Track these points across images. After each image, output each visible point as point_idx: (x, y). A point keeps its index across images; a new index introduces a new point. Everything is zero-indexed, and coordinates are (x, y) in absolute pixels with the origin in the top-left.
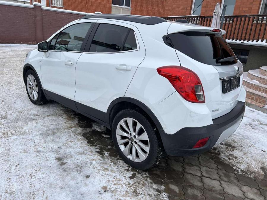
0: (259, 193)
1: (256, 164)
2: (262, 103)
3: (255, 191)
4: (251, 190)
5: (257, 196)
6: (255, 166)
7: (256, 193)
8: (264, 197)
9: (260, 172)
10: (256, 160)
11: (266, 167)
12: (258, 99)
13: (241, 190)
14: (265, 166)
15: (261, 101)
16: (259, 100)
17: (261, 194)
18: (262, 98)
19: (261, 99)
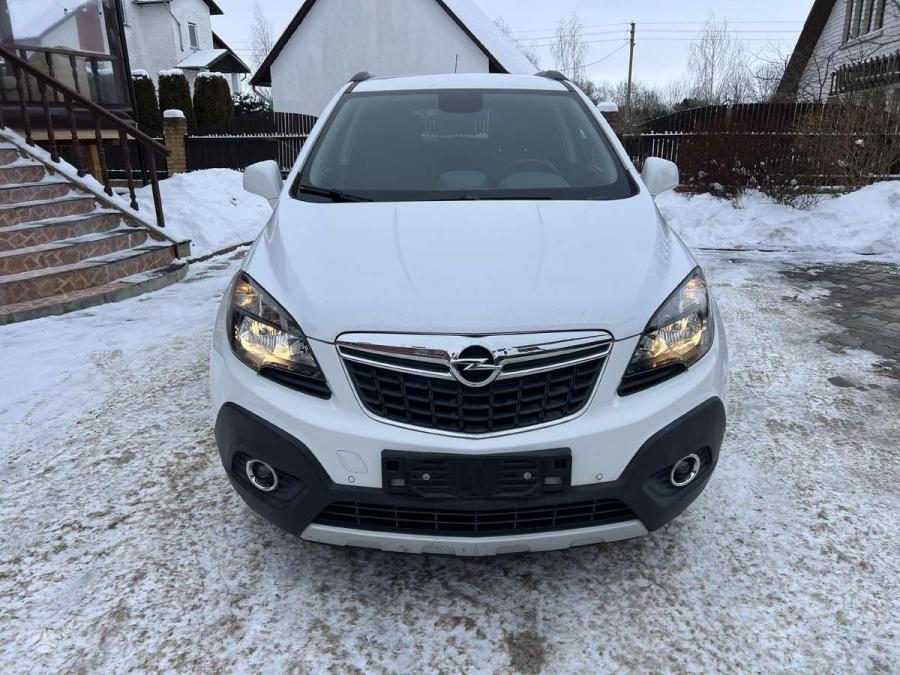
2: (99, 283)
12: (85, 280)
15: (93, 280)
16: (88, 281)
18: (92, 272)
19: (92, 275)
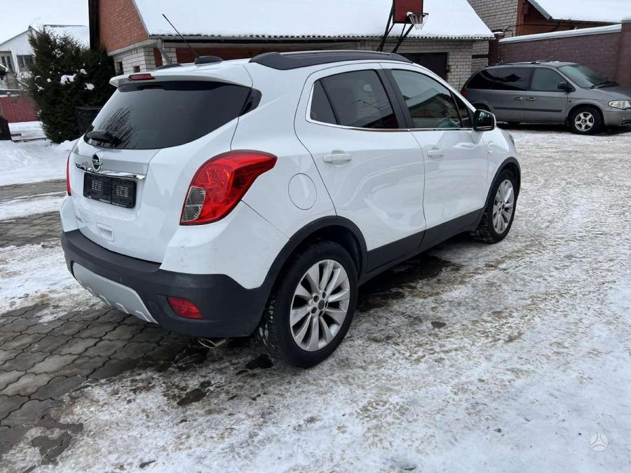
0: (22, 394)
1: (97, 419)
3: (30, 390)
4: (36, 385)
5: (19, 388)
6: (90, 415)
7: (24, 389)
8: (10, 395)
9: (67, 414)
10: (114, 426)
11: (79, 435)
13: (46, 373)
14: (83, 435)
17: (19, 394)
